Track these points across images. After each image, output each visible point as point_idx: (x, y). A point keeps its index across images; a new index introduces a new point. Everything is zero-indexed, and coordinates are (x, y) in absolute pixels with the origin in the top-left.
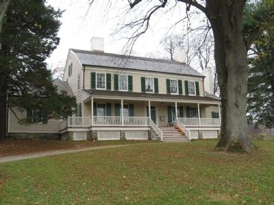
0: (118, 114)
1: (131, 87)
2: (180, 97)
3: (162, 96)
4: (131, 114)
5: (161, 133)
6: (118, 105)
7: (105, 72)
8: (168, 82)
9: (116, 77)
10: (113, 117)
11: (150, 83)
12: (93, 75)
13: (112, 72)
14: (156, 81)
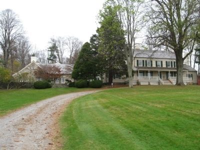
0: (147, 75)
1: (152, 65)
2: (172, 68)
3: (164, 68)
4: (152, 75)
5: (163, 82)
6: (147, 72)
7: (142, 59)
8: (166, 62)
9: (146, 61)
10: (145, 77)
11: (159, 63)
12: (138, 61)
13: (145, 60)
14: (162, 62)
